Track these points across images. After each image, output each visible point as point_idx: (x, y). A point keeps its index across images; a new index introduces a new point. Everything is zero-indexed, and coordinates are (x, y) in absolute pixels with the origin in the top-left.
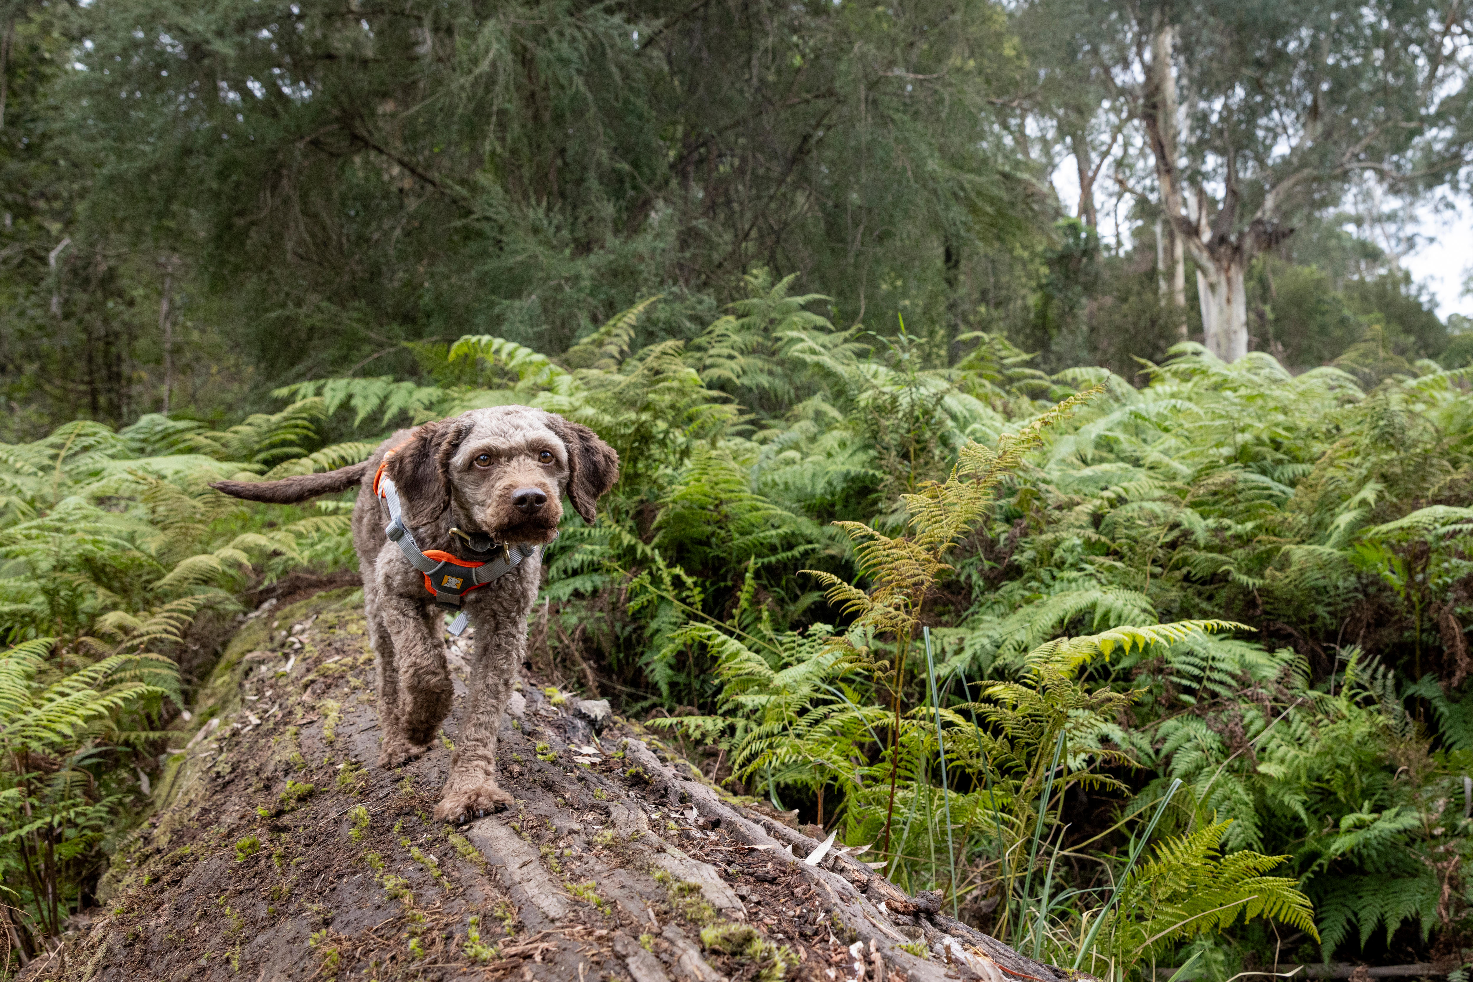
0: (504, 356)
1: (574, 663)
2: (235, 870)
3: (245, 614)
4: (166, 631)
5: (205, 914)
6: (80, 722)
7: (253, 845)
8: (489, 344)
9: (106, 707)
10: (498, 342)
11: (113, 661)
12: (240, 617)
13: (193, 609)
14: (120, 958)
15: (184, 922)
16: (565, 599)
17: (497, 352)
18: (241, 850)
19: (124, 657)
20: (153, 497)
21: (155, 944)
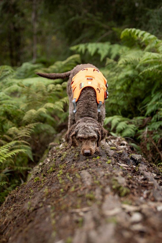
0: (139, 36)
1: (156, 152)
2: (34, 184)
3: (56, 134)
4: (26, 134)
5: (27, 192)
6: (5, 159)
7: (38, 179)
8: (135, 32)
9: (12, 155)
10: (138, 31)
11: (13, 143)
12: (55, 136)
13: (33, 127)
14: (10, 201)
15: (23, 194)
16: (156, 129)
17: (137, 35)
18: (35, 180)
19: (16, 142)
20: (28, 93)
21: (17, 198)
